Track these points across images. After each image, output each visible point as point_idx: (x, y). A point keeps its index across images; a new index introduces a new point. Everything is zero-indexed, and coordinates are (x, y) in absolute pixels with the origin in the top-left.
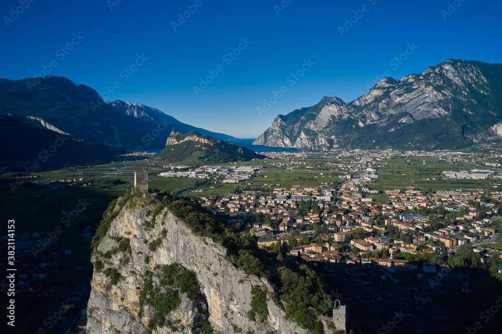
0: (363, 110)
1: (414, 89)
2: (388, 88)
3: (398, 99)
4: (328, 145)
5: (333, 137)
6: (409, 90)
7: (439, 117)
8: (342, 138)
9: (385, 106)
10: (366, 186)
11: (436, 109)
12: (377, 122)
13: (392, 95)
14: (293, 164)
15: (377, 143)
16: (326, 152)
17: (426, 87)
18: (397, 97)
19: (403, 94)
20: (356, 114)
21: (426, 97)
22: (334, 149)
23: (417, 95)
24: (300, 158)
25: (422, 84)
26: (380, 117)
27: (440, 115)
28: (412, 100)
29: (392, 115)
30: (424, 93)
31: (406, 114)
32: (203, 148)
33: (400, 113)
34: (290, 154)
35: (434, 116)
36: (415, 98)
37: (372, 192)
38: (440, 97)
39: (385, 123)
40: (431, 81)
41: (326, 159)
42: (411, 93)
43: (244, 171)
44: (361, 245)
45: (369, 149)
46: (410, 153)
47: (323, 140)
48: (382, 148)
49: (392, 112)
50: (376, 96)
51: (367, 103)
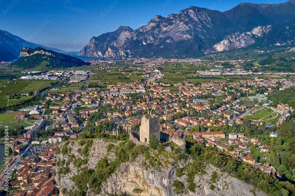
0: (145, 35)
1: (173, 23)
2: (159, 22)
3: (165, 29)
4: (126, 56)
5: (128, 51)
6: (171, 24)
7: (187, 39)
8: (133, 52)
9: (157, 32)
10: (161, 82)
11: (185, 35)
12: (153, 42)
13: (161, 26)
14: (110, 69)
15: (154, 54)
16: (125, 60)
17: (180, 22)
18: (164, 28)
19: (167, 26)
20: (141, 37)
21: (180, 28)
22: (129, 58)
23: (175, 26)
24: (111, 64)
25: (178, 20)
26: (155, 39)
27: (187, 38)
28: (172, 29)
29: (161, 38)
30: (179, 26)
31: (169, 38)
32: (48, 59)
33: (166, 37)
34: (104, 61)
35: (184, 39)
36: (174, 28)
37: (167, 85)
38: (187, 28)
39: (158, 43)
40: (183, 19)
41: (127, 64)
42: (172, 25)
43: (81, 74)
44: (183, 122)
45: (150, 58)
46: (173, 60)
47: (122, 52)
48: (157, 57)
49: (161, 36)
50: (152, 27)
51: (147, 30)
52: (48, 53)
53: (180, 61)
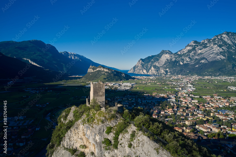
0: (182, 56)
2: (195, 46)
3: (200, 51)
4: (165, 73)
5: (167, 69)
6: (205, 47)
7: (220, 60)
8: (172, 70)
9: (193, 54)
10: (191, 94)
11: (219, 56)
12: (189, 62)
13: (197, 49)
14: (150, 82)
15: (190, 72)
16: (164, 76)
17: (214, 45)
18: (199, 50)
19: (202, 49)
20: (179, 58)
21: (214, 50)
22: (168, 75)
23: (209, 49)
24: (153, 79)
25: (212, 44)
26: (191, 60)
27: (221, 59)
28: (206, 51)
29: (197, 59)
30: (213, 48)
31: (203, 58)
32: (106, 74)
33: (201, 58)
34: (147, 77)
35: (218, 59)
36: (208, 51)
37: (196, 97)
38: (221, 50)
39: (193, 63)
40: (216, 42)
41: (166, 80)
42: (206, 48)
43: (126, 85)
45: (186, 75)
46: (206, 77)
47: (163, 70)
48: (192, 75)
49: (197, 57)
50: (189, 50)
51: (184, 53)
52: (105, 70)
53: (213, 78)
